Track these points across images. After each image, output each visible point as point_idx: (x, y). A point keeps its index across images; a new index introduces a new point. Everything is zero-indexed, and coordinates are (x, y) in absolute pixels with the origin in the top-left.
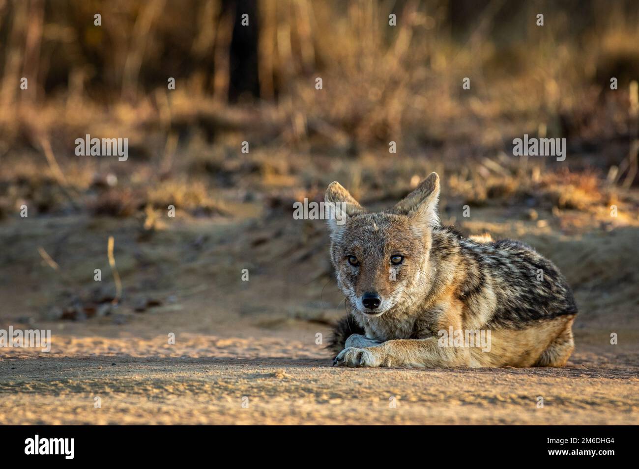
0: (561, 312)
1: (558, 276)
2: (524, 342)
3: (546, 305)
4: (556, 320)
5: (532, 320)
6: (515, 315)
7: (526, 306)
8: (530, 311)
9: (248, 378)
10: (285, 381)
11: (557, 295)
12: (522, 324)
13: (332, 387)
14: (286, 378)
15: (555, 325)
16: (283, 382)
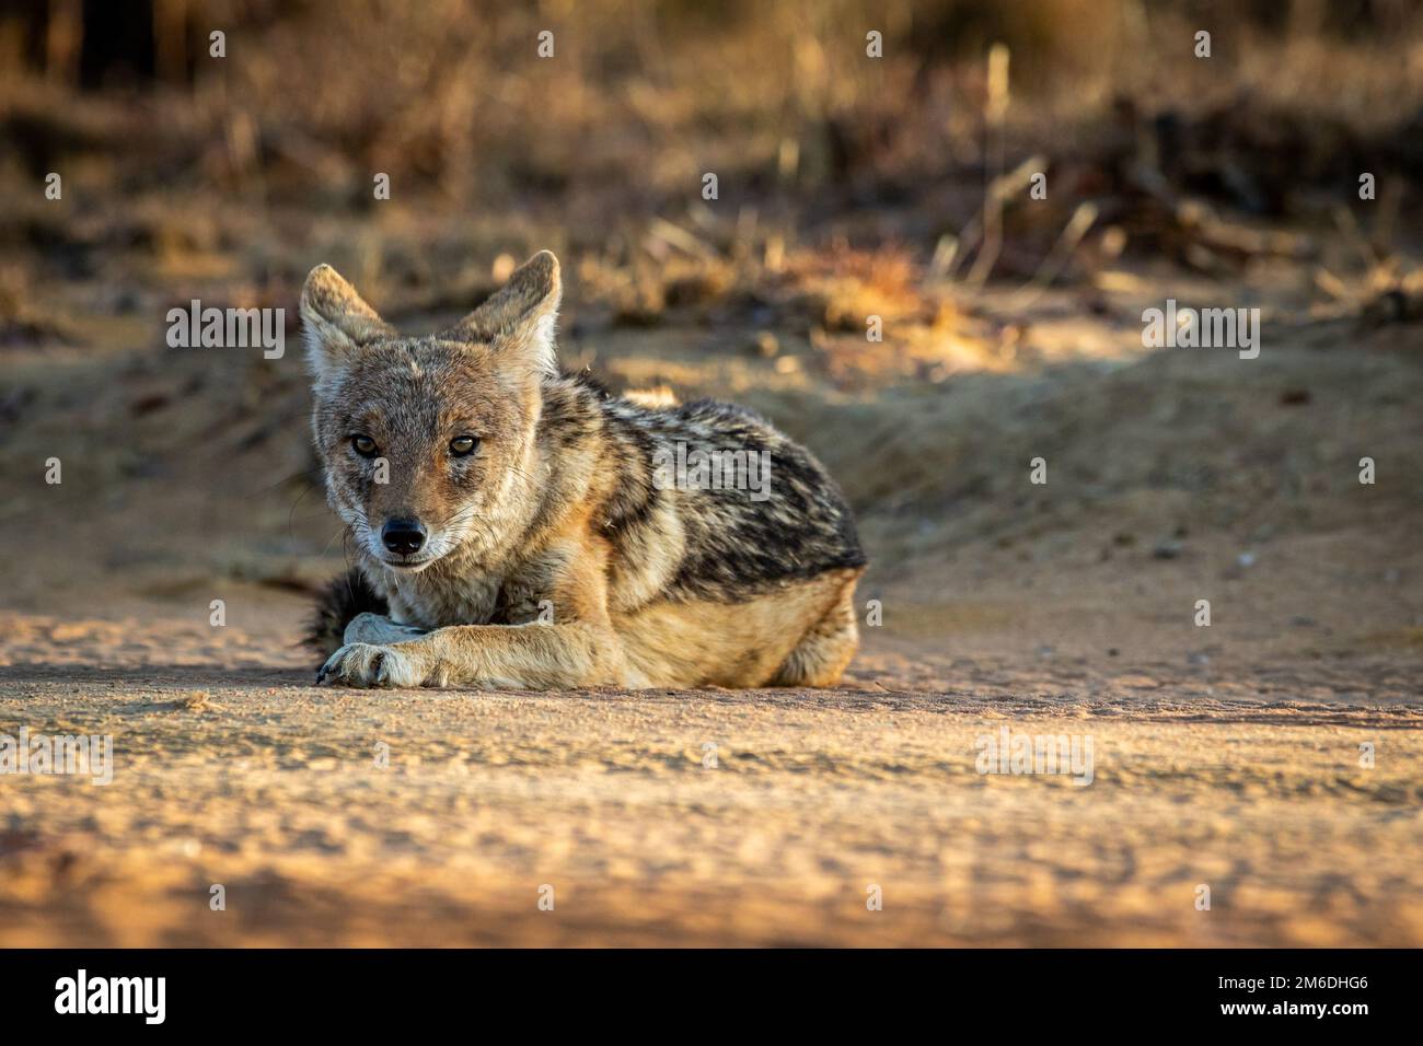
0: (829, 561)
1: (823, 482)
2: (745, 631)
3: (796, 546)
4: (820, 580)
5: (764, 580)
6: (725, 570)
7: (752, 549)
8: (760, 559)
9: (123, 713)
10: (207, 719)
11: (821, 525)
12: (743, 591)
13: (313, 732)
14: (211, 712)
15: (817, 592)
16: (203, 721)
